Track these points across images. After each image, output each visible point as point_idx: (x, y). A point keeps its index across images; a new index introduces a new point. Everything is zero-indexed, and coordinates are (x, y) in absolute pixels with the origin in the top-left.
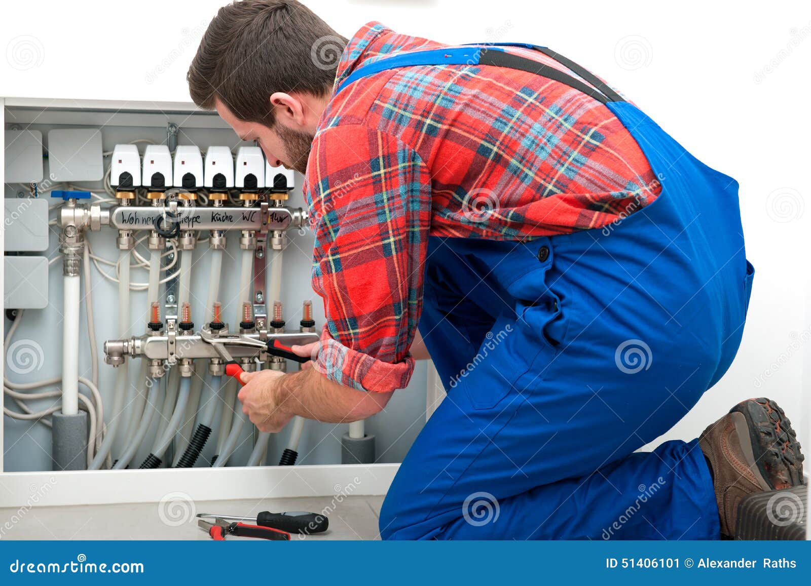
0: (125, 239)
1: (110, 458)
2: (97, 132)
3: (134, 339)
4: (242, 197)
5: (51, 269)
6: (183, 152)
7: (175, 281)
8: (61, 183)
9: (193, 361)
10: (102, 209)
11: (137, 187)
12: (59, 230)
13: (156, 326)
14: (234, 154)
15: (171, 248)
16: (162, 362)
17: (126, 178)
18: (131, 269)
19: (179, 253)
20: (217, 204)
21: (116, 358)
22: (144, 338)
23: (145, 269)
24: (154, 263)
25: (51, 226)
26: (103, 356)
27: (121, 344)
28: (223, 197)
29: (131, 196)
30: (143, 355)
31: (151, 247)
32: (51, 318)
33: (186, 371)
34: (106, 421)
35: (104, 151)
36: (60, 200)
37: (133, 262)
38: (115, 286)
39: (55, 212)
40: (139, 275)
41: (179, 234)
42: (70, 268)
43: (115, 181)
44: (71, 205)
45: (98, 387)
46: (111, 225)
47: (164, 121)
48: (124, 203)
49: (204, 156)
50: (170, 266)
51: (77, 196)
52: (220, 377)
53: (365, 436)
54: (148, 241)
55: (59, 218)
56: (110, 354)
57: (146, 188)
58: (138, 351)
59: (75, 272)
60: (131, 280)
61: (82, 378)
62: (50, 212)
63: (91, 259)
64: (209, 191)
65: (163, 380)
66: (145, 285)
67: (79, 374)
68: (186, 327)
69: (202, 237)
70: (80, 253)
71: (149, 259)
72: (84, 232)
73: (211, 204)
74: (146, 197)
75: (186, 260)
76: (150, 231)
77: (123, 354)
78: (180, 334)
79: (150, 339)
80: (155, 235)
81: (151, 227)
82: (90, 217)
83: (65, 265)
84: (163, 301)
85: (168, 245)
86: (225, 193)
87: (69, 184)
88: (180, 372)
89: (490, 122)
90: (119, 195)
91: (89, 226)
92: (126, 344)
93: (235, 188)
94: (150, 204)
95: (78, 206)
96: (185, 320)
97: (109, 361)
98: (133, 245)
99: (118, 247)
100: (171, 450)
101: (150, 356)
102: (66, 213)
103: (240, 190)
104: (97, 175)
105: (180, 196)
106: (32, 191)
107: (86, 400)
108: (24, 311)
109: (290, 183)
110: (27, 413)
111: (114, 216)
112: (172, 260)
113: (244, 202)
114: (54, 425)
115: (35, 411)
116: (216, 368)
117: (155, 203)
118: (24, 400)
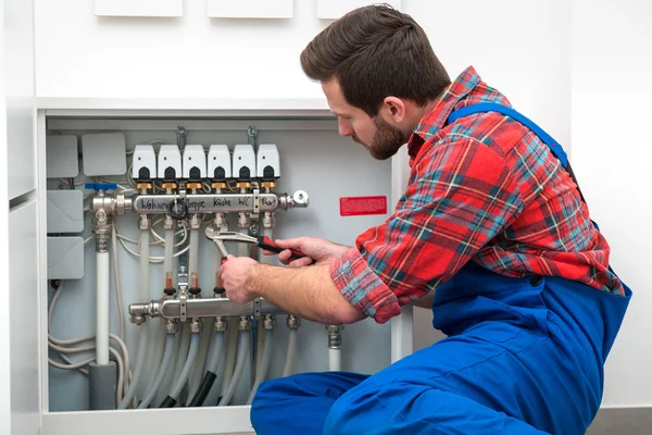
0: (145, 221)
1: (135, 399)
2: (121, 136)
3: (153, 302)
4: (238, 185)
5: (86, 247)
6: (190, 150)
7: (186, 254)
8: (93, 177)
9: (201, 320)
10: (126, 197)
11: (153, 179)
12: (90, 214)
13: (170, 292)
14: (231, 151)
15: (182, 228)
16: (175, 321)
17: (144, 172)
18: (150, 245)
19: (189, 232)
20: (219, 191)
21: (139, 318)
22: (160, 302)
23: (161, 245)
24: (168, 240)
25: (85, 213)
26: (128, 316)
27: (142, 307)
28: (223, 185)
29: (149, 186)
31: (166, 227)
32: (86, 286)
33: (195, 327)
34: (132, 368)
35: (127, 151)
36: (92, 191)
37: (152, 240)
38: (137, 259)
39: (88, 200)
40: (156, 250)
41: (188, 216)
42: (101, 246)
43: (136, 175)
44: (102, 195)
45: (125, 342)
46: (133, 209)
47: (174, 125)
48: (144, 192)
49: (207, 153)
50: (181, 243)
51: (105, 188)
52: (222, 332)
54: (163, 223)
55: (92, 204)
56: (134, 314)
57: (161, 179)
58: (156, 312)
59: (105, 249)
60: (150, 254)
61: (112, 335)
62: (85, 201)
63: (118, 238)
64: (211, 181)
65: (177, 335)
66: (161, 258)
67: (110, 331)
68: (195, 292)
69: (207, 219)
70: (109, 234)
71: (164, 238)
72: (112, 216)
73: (214, 191)
74: (161, 187)
75: (194, 237)
76: (164, 214)
77: (144, 314)
78: (191, 297)
79: (166, 302)
80: (169, 217)
81: (166, 211)
82: (116, 204)
83: (97, 243)
84: (175, 271)
85: (180, 226)
86: (224, 182)
87: (99, 177)
88: (190, 328)
90: (139, 186)
91: (116, 211)
92: (146, 306)
93: (232, 178)
94: (164, 192)
95: (107, 196)
96: (194, 286)
97: (133, 321)
98: (151, 226)
99: (139, 228)
100: (184, 391)
101: (166, 315)
102: (96, 201)
103: (237, 180)
104: (122, 170)
105: (189, 186)
106: (70, 184)
107: (114, 351)
108: (65, 280)
109: (277, 174)
110: (68, 364)
111: (135, 203)
112: (182, 238)
113: (240, 189)
114: (90, 373)
115: (75, 363)
116: (219, 324)
117: (169, 191)
118: (66, 354)
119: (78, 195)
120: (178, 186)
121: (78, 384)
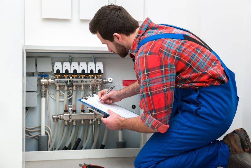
0: (58, 87)
1: (54, 147)
2: (50, 58)
3: (60, 115)
4: (89, 76)
5: (38, 95)
6: (73, 64)
7: (71, 99)
8: (40, 72)
9: (76, 120)
10: (52, 79)
11: (61, 73)
12: (40, 85)
13: (66, 111)
14: (87, 64)
15: (70, 90)
16: (68, 121)
17: (58, 71)
18: (59, 96)
19: (72, 91)
20: (83, 78)
21: (55, 120)
22: (63, 114)
23: (63, 96)
24: (66, 94)
25: (38, 84)
26: (52, 119)
27: (57, 116)
28: (84, 76)
29: (59, 76)
30: (63, 119)
31: (65, 89)
32: (38, 109)
34: (53, 137)
35: (52, 64)
36: (40, 77)
37: (60, 93)
38: (55, 100)
39: (39, 80)
40: (61, 97)
41: (72, 86)
43: (55, 72)
44: (43, 78)
45: (50, 128)
46: (54, 83)
47: (68, 55)
48: (58, 77)
49: (79, 65)
50: (70, 95)
51: (45, 76)
52: (84, 125)
53: (123, 141)
54: (64, 88)
55: (40, 82)
56: (54, 119)
57: (64, 73)
58: (62, 118)
59: (44, 96)
60: (59, 99)
61: (46, 126)
62: (38, 80)
63: (48, 93)
64: (80, 74)
65: (68, 126)
66: (63, 100)
67: (45, 124)
68: (74, 111)
69: (78, 87)
70: (46, 92)
71: (64, 93)
72: (47, 86)
73: (81, 78)
74: (63, 76)
75: (74, 93)
76: (65, 85)
77: (57, 119)
78: (73, 113)
79: (65, 115)
80: (66, 86)
81: (65, 84)
82: (48, 82)
83: (42, 95)
84: (68, 104)
85: (69, 89)
86: (85, 75)
87: (42, 73)
88: (73, 124)
89: (190, 57)
90: (56, 76)
91: (48, 84)
92: (58, 116)
93: (87, 73)
94: (64, 78)
95: (45, 79)
96: (74, 109)
97: (53, 121)
98: (60, 89)
99: (56, 90)
100: (70, 145)
101: (65, 119)
102: (42, 80)
103: (89, 74)
104: (50, 70)
105: (73, 76)
106: (32, 74)
107: (47, 131)
108: (30, 107)
109: (102, 72)
110: (31, 135)
111: (55, 81)
112: (70, 93)
114: (39, 138)
115: (33, 135)
116: (82, 122)
117: (66, 77)
118: (30, 132)
119: (35, 78)
120: (69, 76)
121: (34, 142)
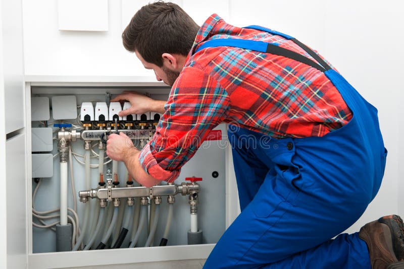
0: (87, 145)
1: (82, 244)
2: (74, 97)
3: (92, 190)
4: (140, 124)
5: (54, 159)
6: (113, 105)
7: (111, 163)
8: (58, 120)
9: (120, 199)
10: (77, 131)
11: (92, 121)
12: (57, 141)
13: (102, 184)
16: (105, 200)
17: (87, 117)
18: (91, 158)
20: (129, 128)
21: (84, 199)
22: (97, 190)
23: (97, 158)
24: (101, 155)
25: (54, 140)
26: (79, 198)
27: (87, 193)
28: (132, 125)
29: (90, 125)
30: (96, 197)
31: (100, 148)
32: (55, 181)
33: (116, 204)
34: (81, 227)
35: (77, 106)
36: (58, 128)
37: (92, 155)
38: (84, 166)
39: (55, 133)
40: (94, 161)
42: (63, 159)
43: (82, 119)
44: (63, 130)
45: (76, 212)
46: (81, 138)
47: (104, 91)
48: (87, 129)
49: (122, 106)
51: (65, 127)
52: (132, 206)
53: (198, 231)
54: (98, 146)
55: (57, 136)
56: (81, 197)
57: (97, 121)
58: (94, 195)
59: (65, 160)
60: (91, 163)
61: (69, 209)
62: (53, 134)
63: (72, 154)
64: (125, 122)
65: (106, 208)
66: (97, 165)
67: (68, 207)
68: (116, 184)
70: (67, 152)
71: (98, 154)
72: (69, 142)
73: (126, 128)
74: (97, 126)
76: (99, 141)
77: (87, 197)
78: (114, 187)
79: (100, 190)
80: (101, 143)
81: (99, 139)
82: (72, 135)
83: (61, 158)
84: (105, 172)
86: (132, 123)
87: (62, 121)
88: (113, 205)
89: (269, 82)
90: (84, 125)
91: (71, 139)
92: (89, 192)
93: (136, 120)
94: (98, 129)
95: (66, 130)
96: (115, 181)
97: (81, 200)
98: (91, 148)
99: (84, 148)
100: (110, 240)
101: (100, 197)
102: (60, 134)
103: (139, 122)
104: (74, 116)
105: (112, 125)
106: (45, 124)
107: (71, 218)
108: (42, 178)
110: (44, 225)
111: (82, 135)
113: (141, 127)
114: (57, 230)
115: (48, 224)
116: (130, 202)
117: (101, 128)
118: (43, 219)
119: (50, 130)
120: (106, 125)
121: (50, 237)
